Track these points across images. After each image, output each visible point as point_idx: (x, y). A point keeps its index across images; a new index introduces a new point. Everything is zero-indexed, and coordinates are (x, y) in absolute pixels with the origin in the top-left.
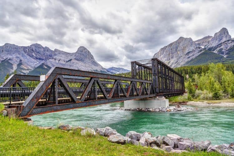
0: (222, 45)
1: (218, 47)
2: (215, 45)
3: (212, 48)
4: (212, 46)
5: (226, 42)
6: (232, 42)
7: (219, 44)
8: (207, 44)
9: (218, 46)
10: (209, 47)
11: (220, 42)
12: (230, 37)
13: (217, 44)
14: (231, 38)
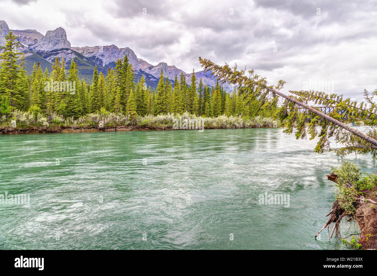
0: (58, 53)
1: (52, 54)
2: (47, 50)
3: (43, 52)
4: (42, 49)
5: (64, 51)
6: (71, 53)
7: (53, 49)
8: (33, 43)
9: (52, 51)
10: (38, 49)
11: (55, 48)
12: (69, 44)
13: (50, 48)
14: (70, 47)
